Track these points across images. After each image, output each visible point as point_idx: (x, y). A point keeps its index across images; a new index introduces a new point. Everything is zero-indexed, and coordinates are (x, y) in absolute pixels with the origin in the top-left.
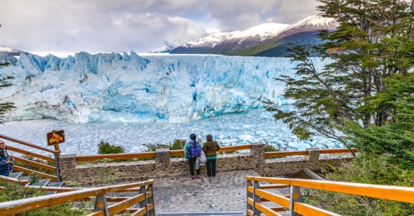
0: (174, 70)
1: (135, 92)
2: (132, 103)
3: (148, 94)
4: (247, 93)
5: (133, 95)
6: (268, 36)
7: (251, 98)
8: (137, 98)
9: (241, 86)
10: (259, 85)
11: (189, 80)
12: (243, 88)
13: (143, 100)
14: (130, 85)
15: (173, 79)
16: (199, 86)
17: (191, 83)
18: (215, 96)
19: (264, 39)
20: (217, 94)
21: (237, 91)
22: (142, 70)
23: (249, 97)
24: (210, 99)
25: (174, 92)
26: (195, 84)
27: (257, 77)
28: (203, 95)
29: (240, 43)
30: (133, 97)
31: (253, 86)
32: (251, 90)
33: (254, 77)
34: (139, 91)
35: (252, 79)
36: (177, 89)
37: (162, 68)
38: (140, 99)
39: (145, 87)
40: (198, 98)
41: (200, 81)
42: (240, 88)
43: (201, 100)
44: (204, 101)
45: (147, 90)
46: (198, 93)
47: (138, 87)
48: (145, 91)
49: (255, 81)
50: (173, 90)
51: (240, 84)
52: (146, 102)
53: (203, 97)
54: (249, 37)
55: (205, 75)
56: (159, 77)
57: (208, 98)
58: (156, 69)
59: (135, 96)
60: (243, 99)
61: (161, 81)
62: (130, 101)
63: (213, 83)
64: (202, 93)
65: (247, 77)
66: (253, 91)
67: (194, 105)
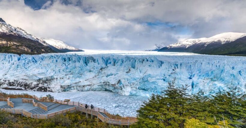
0: (178, 68)
1: (157, 80)
2: (155, 86)
3: (164, 82)
4: (227, 85)
5: (156, 82)
6: (227, 41)
7: (229, 88)
8: (158, 84)
9: (222, 80)
10: (235, 80)
11: (188, 75)
12: (223, 82)
13: (162, 85)
14: (155, 76)
15: (178, 74)
16: (195, 79)
17: (189, 76)
18: (205, 85)
19: (224, 43)
20: (206, 84)
21: (219, 83)
22: (159, 67)
23: (227, 88)
24: (201, 88)
25: (180, 82)
26: (191, 77)
27: (234, 75)
28: (198, 85)
29: (206, 45)
30: (156, 83)
31: (231, 81)
32: (229, 83)
33: (231, 75)
34: (160, 80)
35: (230, 76)
36: (182, 80)
37: (170, 67)
38: (160, 84)
39: (163, 78)
40: (194, 86)
41: (195, 76)
42: (221, 81)
43: (197, 87)
44: (198, 89)
45: (164, 80)
46: (195, 83)
47: (159, 78)
48: (163, 80)
49: (232, 77)
50: (180, 81)
51: (221, 79)
52: (163, 87)
53: (198, 86)
54: (213, 42)
55: (198, 72)
56: (170, 72)
57: (200, 87)
58: (167, 67)
59: (157, 83)
60: (224, 89)
61: (172, 75)
62: (154, 85)
63: (204, 77)
64: (197, 84)
65: (226, 75)
66: (230, 84)
67: (192, 90)
